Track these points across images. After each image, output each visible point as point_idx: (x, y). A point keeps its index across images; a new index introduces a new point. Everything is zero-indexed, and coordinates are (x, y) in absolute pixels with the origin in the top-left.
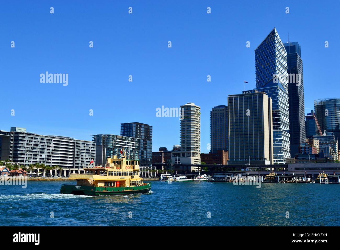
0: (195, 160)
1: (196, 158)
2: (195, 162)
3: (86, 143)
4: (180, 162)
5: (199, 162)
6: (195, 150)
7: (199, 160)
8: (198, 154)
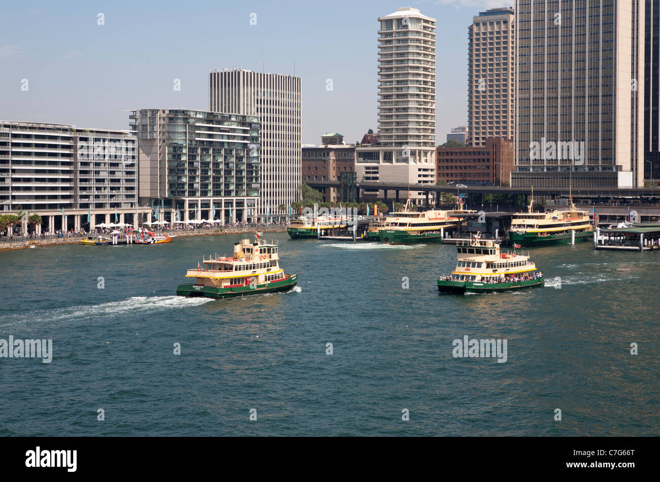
0: (420, 170)
1: (424, 165)
2: (420, 176)
3: (109, 137)
4: (378, 175)
5: (432, 176)
6: (419, 143)
7: (432, 170)
8: (429, 154)
